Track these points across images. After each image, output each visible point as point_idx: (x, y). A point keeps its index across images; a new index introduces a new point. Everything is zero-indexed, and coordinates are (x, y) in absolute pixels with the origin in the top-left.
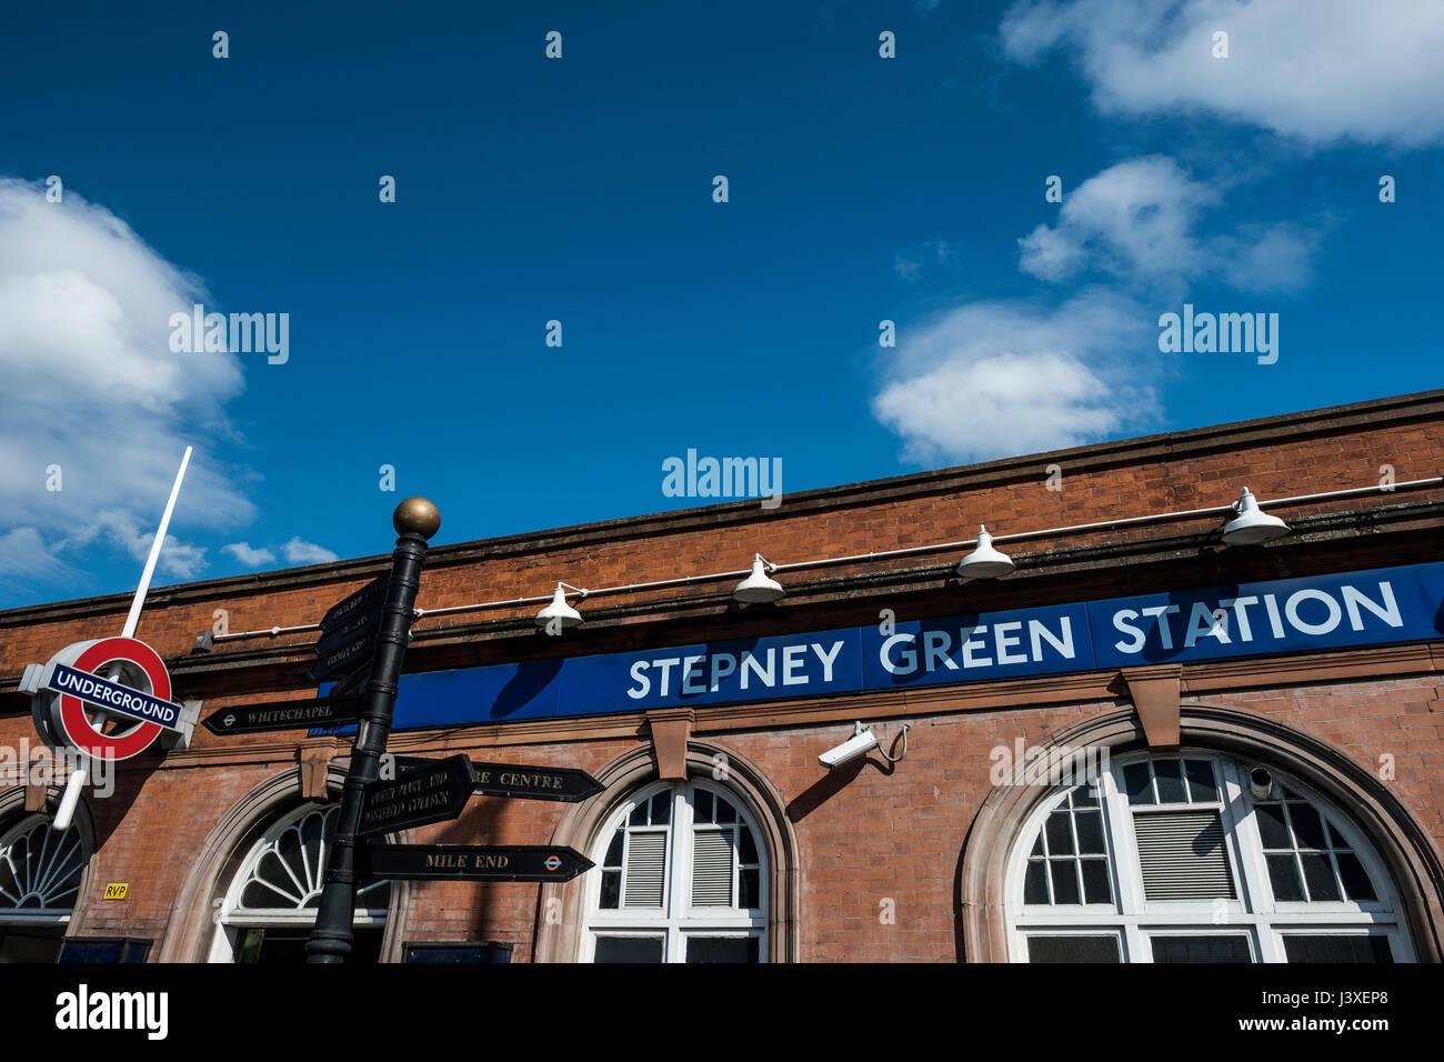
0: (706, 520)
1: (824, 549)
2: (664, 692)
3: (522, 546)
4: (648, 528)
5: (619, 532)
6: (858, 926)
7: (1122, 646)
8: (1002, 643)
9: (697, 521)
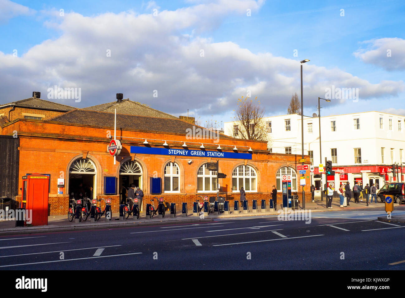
2: (172, 153)
6: (188, 176)
8: (200, 153)
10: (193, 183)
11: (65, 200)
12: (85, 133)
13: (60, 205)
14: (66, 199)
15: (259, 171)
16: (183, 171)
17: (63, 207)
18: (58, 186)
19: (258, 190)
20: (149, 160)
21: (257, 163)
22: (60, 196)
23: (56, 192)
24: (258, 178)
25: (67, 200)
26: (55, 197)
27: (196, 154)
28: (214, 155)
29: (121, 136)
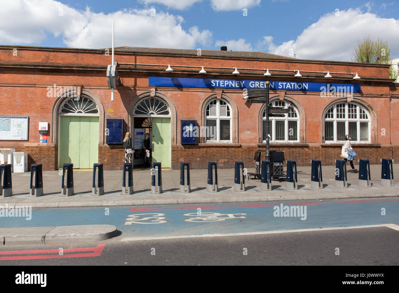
0: (223, 58)
1: (241, 66)
3: (188, 56)
4: (213, 57)
5: (207, 57)
6: (245, 119)
7: (279, 87)
9: (221, 58)
10: (253, 129)
11: (49, 151)
12: (78, 60)
13: (43, 158)
14: (50, 149)
15: (374, 111)
16: (237, 111)
17: (47, 160)
18: (40, 131)
19: (372, 140)
20: (179, 96)
21: (369, 99)
22: (42, 146)
23: (38, 141)
24: (372, 122)
25: (52, 151)
26: (35, 146)
27: (259, 85)
28: (291, 87)
29: (136, 63)
